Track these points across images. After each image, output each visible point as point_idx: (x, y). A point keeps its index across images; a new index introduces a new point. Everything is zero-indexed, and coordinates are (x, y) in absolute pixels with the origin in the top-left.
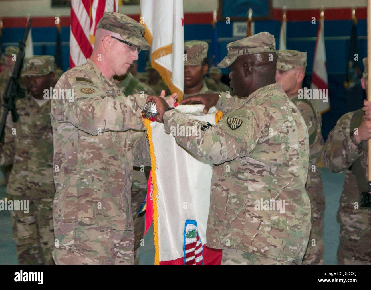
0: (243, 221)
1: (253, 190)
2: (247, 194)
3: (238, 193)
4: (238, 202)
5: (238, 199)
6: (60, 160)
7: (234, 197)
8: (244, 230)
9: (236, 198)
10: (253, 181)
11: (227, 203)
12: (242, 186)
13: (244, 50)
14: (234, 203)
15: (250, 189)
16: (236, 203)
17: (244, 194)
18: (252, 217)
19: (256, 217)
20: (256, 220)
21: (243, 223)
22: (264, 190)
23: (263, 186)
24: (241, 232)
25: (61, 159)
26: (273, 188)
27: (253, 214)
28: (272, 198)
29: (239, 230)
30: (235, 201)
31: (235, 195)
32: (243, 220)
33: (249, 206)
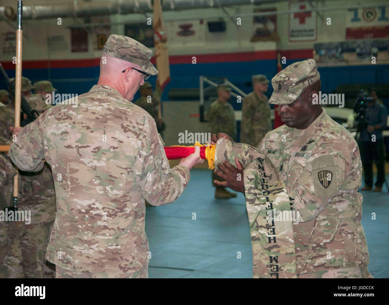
0: (342, 241)
1: (342, 210)
2: (338, 215)
3: (327, 215)
4: (329, 224)
5: (329, 221)
6: (124, 203)
7: (324, 220)
8: (347, 249)
9: (327, 220)
10: (340, 201)
11: (316, 226)
12: (331, 209)
13: (309, 81)
14: (323, 226)
15: (340, 210)
16: (326, 226)
17: (335, 216)
18: (346, 235)
19: (349, 233)
20: (350, 236)
21: (343, 243)
22: (349, 208)
23: (348, 204)
24: (344, 251)
25: (127, 203)
26: (355, 204)
27: (347, 231)
28: (356, 213)
29: (342, 250)
30: (326, 224)
31: (325, 217)
32: (342, 239)
33: (342, 226)
